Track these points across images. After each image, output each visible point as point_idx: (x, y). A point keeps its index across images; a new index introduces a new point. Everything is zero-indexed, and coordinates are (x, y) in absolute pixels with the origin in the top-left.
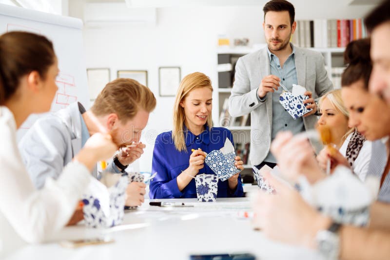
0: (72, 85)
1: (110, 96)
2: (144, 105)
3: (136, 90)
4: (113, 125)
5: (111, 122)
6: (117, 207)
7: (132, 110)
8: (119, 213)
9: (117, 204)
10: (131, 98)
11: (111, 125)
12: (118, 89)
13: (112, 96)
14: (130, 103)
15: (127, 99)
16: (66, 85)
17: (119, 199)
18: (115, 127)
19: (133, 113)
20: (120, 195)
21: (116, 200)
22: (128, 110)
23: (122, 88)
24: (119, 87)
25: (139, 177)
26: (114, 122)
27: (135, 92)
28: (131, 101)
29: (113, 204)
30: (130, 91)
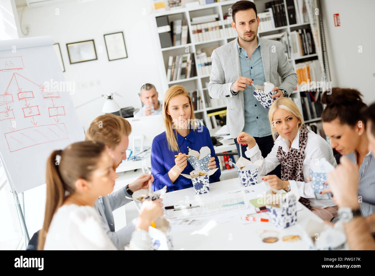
2: (125, 132)
7: (117, 138)
22: (115, 139)
30: (112, 124)
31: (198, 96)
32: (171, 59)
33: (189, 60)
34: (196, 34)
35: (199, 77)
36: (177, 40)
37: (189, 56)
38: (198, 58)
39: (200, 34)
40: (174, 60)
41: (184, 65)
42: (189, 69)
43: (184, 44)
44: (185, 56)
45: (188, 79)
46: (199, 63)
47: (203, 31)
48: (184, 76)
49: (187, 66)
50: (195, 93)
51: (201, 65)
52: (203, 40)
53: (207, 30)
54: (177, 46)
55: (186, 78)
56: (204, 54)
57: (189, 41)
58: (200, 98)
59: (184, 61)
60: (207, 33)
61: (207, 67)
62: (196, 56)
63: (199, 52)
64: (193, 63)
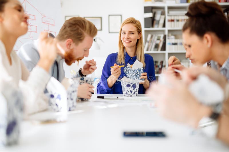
0: (53, 25)
1: (67, 28)
2: (89, 33)
3: (83, 23)
4: (70, 46)
5: (68, 45)
6: (72, 99)
7: (81, 36)
8: (73, 103)
9: (72, 97)
10: (80, 29)
11: (69, 46)
12: (72, 23)
13: (69, 28)
14: (80, 31)
15: (78, 29)
16: (50, 25)
17: (73, 94)
18: (72, 47)
19: (82, 38)
20: (73, 92)
21: (71, 95)
22: (79, 36)
23: (74, 23)
24: (72, 22)
25: (91, 81)
26: (70, 44)
27: (83, 24)
28: (80, 30)
29: (69, 97)
30: (79, 24)
31: (164, 64)
32: (149, 36)
33: (162, 39)
34: (170, 23)
35: (167, 52)
36: (156, 24)
37: (162, 36)
38: (168, 39)
39: (173, 23)
40: (152, 37)
41: (158, 42)
42: (161, 45)
43: (160, 28)
44: (159, 35)
45: (159, 51)
46: (169, 42)
47: (175, 21)
48: (156, 49)
49: (160, 42)
50: (162, 62)
51: (170, 44)
52: (174, 27)
53: (178, 21)
54: (155, 28)
55: (157, 50)
56: (173, 37)
57: (164, 26)
58: (165, 66)
59: (158, 39)
60: (178, 23)
61: (174, 46)
62: (167, 37)
63: (170, 35)
64: (164, 42)
